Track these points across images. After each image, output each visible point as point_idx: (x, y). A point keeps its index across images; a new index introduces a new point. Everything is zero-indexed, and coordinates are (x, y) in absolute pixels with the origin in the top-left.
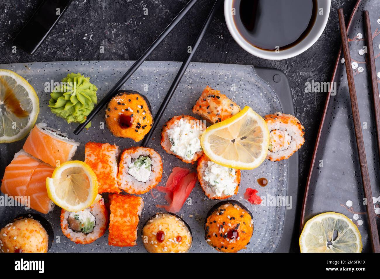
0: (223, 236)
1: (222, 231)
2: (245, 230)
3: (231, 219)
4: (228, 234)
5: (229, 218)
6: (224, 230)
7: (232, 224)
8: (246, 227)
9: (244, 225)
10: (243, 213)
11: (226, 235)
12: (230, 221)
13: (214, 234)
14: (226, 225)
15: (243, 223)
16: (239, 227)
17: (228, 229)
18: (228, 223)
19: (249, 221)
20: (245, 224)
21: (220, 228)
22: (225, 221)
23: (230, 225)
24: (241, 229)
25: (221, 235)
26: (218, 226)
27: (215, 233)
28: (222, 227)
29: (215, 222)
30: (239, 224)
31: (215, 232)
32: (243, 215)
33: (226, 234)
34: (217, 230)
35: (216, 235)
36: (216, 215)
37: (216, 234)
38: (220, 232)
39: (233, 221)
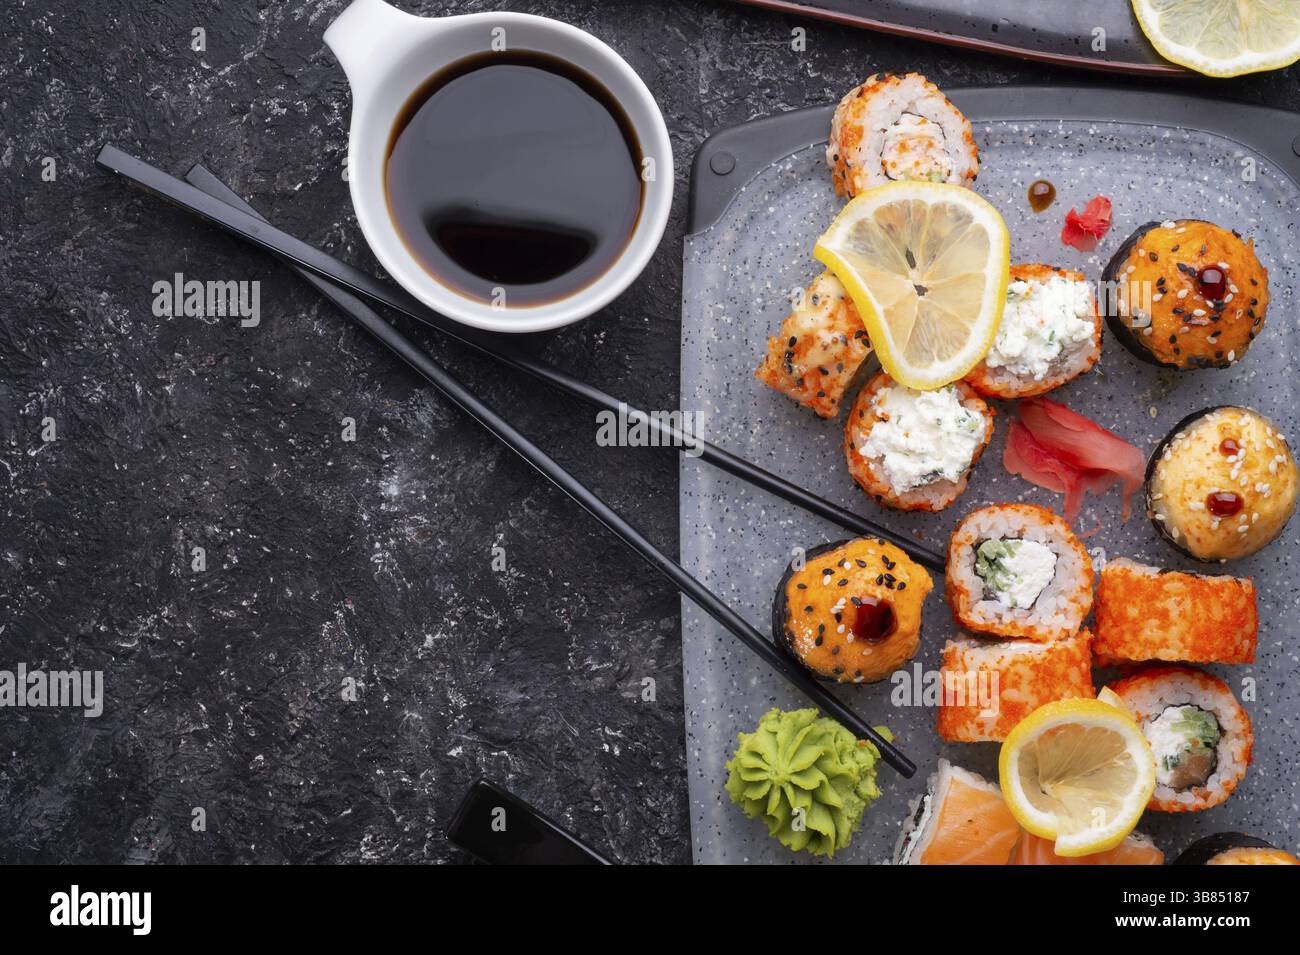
0: (1217, 314)
1: (1203, 316)
2: (1197, 245)
3: (1163, 291)
4: (1211, 299)
5: (1161, 295)
6: (1199, 312)
7: (1181, 286)
8: (1185, 242)
9: (1180, 251)
10: (1142, 252)
11: (1214, 303)
12: (1170, 294)
13: (1213, 341)
14: (1183, 304)
15: (1176, 254)
16: (1188, 264)
17: (1195, 298)
18: (1178, 299)
19: (1168, 235)
20: (1178, 246)
21: (1193, 322)
22: (1171, 309)
23: (1182, 293)
24: (1195, 257)
25: (1215, 320)
26: (1187, 328)
27: (1209, 338)
28: (1188, 318)
29: (1173, 339)
30: (1178, 265)
31: (1205, 338)
32: (1151, 254)
33: (1210, 304)
34: (1200, 333)
35: (1216, 334)
36: (1151, 335)
37: (1212, 336)
38: (1206, 321)
39: (1170, 285)
